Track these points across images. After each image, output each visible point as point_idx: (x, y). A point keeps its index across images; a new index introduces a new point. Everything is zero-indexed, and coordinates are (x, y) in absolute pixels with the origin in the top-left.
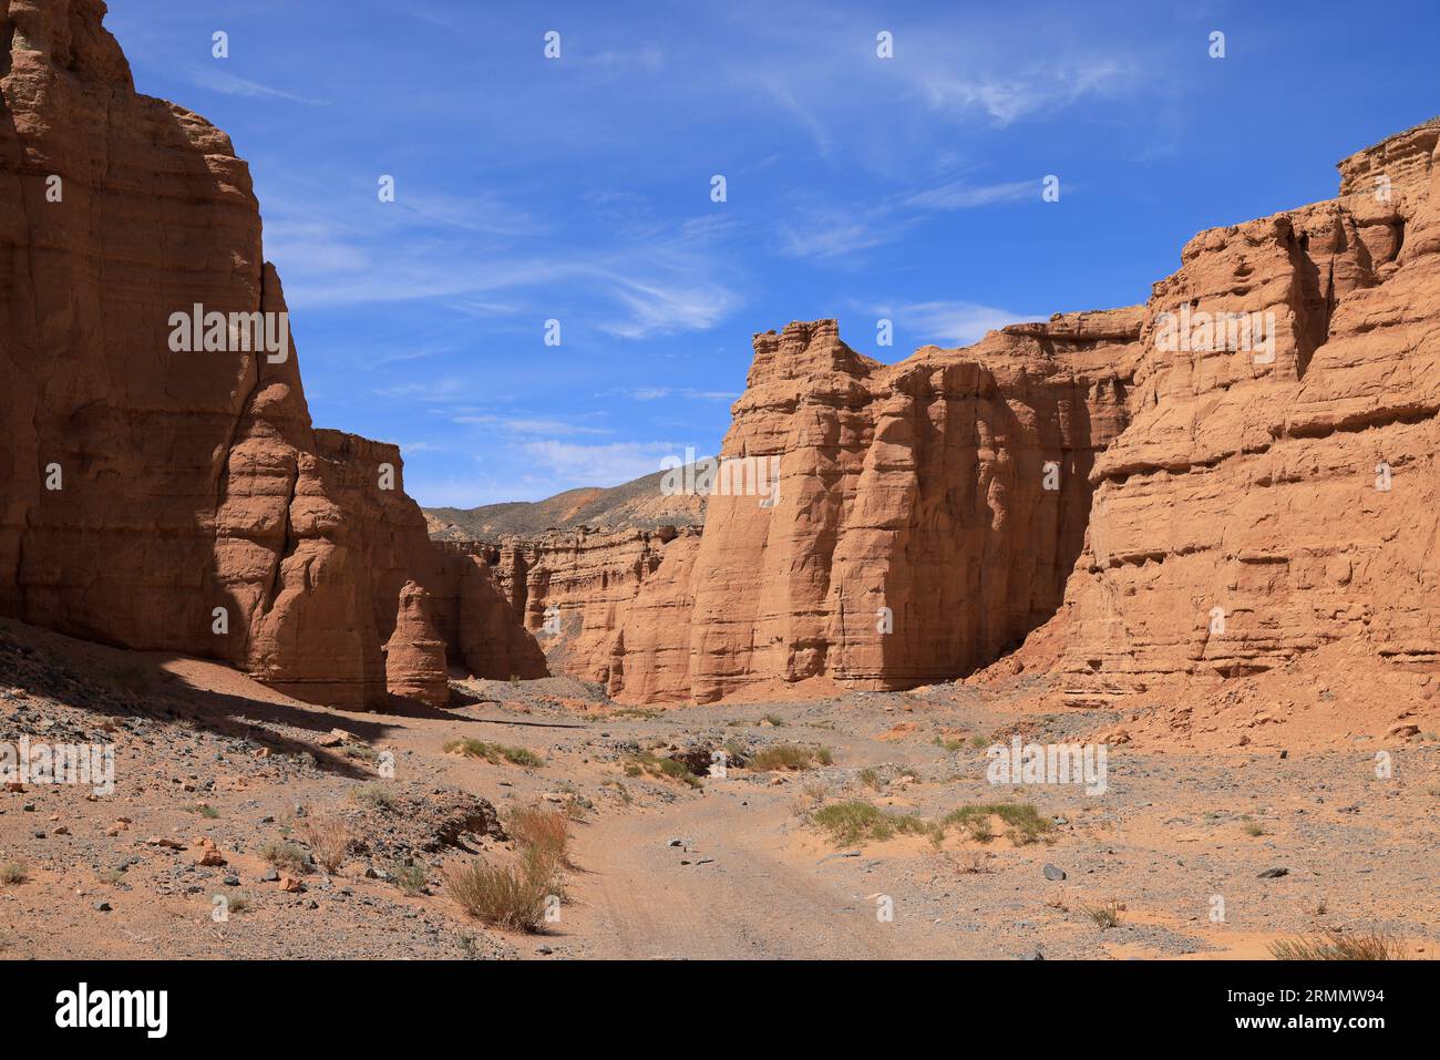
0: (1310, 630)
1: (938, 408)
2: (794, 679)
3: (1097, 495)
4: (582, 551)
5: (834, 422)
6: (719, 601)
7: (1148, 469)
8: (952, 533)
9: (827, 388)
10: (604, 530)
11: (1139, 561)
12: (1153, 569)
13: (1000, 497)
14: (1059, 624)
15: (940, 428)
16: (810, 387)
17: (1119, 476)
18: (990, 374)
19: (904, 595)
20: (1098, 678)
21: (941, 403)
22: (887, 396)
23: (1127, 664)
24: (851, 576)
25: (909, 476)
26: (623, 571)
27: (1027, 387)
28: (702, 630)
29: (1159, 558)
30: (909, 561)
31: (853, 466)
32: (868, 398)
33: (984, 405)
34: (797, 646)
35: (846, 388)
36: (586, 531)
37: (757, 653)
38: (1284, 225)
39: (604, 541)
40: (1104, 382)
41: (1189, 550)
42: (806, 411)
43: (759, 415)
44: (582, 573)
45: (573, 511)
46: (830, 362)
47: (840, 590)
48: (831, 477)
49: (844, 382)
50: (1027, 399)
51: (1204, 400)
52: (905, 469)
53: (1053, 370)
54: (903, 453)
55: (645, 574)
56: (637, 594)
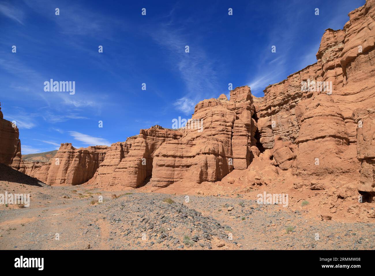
0: (117, 183)
2: (61, 184)
3: (100, 167)
5: (70, 155)
6: (52, 174)
7: (105, 165)
8: (82, 168)
9: (70, 151)
10: (27, 161)
11: (103, 174)
12: (104, 175)
13: (88, 165)
14: (93, 179)
15: (82, 157)
16: (68, 151)
17: (102, 166)
18: (89, 151)
19: (76, 175)
20: (98, 185)
21: (83, 154)
22: (77, 152)
23: (101, 184)
24: (70, 172)
25: (78, 162)
26: (30, 167)
27: (93, 153)
28: (49, 177)
29: (105, 174)
30: (77, 171)
31: (72, 160)
32: (74, 152)
33: (87, 155)
34: (62, 180)
37: (56, 180)
38: (121, 144)
39: (27, 163)
40: (101, 153)
41: (108, 174)
42: (66, 153)
43: (61, 153)
46: (70, 148)
47: (68, 174)
48: (69, 161)
49: (72, 150)
50: (92, 154)
51: (111, 159)
53: (96, 151)
54: (78, 159)
55: (34, 168)
56: (32, 171)
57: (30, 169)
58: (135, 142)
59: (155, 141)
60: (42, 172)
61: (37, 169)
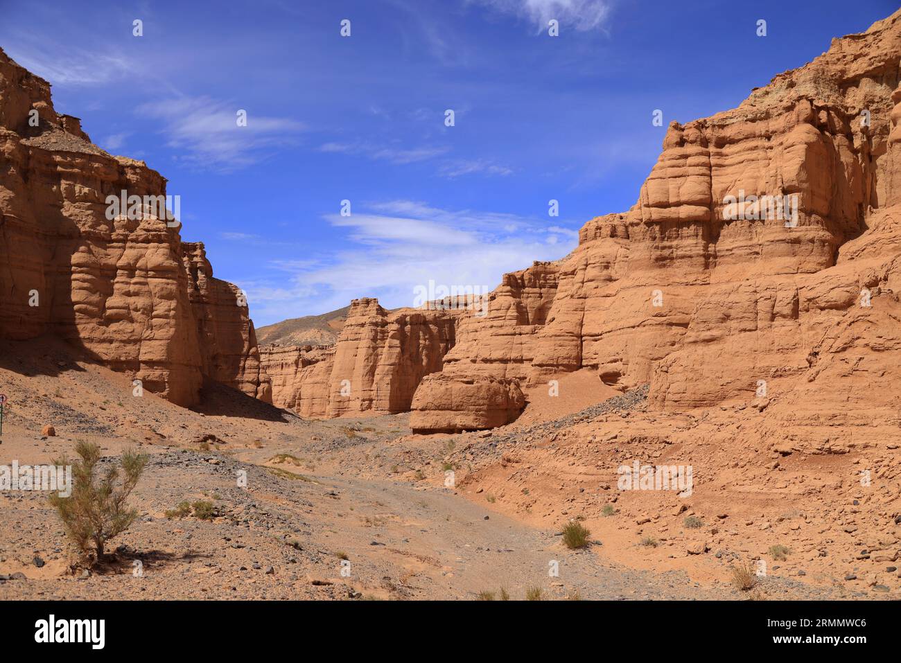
1: (408, 328)
2: (362, 410)
3: (444, 366)
4: (272, 354)
5: (376, 332)
7: (455, 360)
8: (412, 366)
9: (374, 321)
10: (281, 345)
13: (426, 355)
15: (409, 334)
16: (369, 320)
17: (449, 361)
18: (424, 317)
19: (396, 385)
21: (409, 326)
22: (392, 323)
24: (380, 380)
25: (399, 349)
26: (290, 363)
27: (436, 321)
28: (334, 394)
30: (398, 374)
31: (381, 345)
32: (387, 323)
33: (422, 327)
34: (364, 400)
35: (380, 321)
36: (274, 346)
37: (351, 402)
39: (281, 350)
42: (367, 328)
43: (352, 328)
44: (272, 363)
45: (266, 336)
46: (375, 312)
47: (377, 383)
48: (375, 348)
49: (379, 319)
50: (436, 324)
51: (470, 343)
52: (397, 347)
54: (397, 342)
55: (300, 365)
56: (296, 373)
57: (293, 369)
58: (492, 308)
59: (546, 301)
60: (318, 379)
61: (309, 368)
